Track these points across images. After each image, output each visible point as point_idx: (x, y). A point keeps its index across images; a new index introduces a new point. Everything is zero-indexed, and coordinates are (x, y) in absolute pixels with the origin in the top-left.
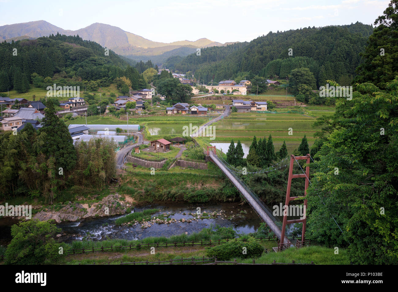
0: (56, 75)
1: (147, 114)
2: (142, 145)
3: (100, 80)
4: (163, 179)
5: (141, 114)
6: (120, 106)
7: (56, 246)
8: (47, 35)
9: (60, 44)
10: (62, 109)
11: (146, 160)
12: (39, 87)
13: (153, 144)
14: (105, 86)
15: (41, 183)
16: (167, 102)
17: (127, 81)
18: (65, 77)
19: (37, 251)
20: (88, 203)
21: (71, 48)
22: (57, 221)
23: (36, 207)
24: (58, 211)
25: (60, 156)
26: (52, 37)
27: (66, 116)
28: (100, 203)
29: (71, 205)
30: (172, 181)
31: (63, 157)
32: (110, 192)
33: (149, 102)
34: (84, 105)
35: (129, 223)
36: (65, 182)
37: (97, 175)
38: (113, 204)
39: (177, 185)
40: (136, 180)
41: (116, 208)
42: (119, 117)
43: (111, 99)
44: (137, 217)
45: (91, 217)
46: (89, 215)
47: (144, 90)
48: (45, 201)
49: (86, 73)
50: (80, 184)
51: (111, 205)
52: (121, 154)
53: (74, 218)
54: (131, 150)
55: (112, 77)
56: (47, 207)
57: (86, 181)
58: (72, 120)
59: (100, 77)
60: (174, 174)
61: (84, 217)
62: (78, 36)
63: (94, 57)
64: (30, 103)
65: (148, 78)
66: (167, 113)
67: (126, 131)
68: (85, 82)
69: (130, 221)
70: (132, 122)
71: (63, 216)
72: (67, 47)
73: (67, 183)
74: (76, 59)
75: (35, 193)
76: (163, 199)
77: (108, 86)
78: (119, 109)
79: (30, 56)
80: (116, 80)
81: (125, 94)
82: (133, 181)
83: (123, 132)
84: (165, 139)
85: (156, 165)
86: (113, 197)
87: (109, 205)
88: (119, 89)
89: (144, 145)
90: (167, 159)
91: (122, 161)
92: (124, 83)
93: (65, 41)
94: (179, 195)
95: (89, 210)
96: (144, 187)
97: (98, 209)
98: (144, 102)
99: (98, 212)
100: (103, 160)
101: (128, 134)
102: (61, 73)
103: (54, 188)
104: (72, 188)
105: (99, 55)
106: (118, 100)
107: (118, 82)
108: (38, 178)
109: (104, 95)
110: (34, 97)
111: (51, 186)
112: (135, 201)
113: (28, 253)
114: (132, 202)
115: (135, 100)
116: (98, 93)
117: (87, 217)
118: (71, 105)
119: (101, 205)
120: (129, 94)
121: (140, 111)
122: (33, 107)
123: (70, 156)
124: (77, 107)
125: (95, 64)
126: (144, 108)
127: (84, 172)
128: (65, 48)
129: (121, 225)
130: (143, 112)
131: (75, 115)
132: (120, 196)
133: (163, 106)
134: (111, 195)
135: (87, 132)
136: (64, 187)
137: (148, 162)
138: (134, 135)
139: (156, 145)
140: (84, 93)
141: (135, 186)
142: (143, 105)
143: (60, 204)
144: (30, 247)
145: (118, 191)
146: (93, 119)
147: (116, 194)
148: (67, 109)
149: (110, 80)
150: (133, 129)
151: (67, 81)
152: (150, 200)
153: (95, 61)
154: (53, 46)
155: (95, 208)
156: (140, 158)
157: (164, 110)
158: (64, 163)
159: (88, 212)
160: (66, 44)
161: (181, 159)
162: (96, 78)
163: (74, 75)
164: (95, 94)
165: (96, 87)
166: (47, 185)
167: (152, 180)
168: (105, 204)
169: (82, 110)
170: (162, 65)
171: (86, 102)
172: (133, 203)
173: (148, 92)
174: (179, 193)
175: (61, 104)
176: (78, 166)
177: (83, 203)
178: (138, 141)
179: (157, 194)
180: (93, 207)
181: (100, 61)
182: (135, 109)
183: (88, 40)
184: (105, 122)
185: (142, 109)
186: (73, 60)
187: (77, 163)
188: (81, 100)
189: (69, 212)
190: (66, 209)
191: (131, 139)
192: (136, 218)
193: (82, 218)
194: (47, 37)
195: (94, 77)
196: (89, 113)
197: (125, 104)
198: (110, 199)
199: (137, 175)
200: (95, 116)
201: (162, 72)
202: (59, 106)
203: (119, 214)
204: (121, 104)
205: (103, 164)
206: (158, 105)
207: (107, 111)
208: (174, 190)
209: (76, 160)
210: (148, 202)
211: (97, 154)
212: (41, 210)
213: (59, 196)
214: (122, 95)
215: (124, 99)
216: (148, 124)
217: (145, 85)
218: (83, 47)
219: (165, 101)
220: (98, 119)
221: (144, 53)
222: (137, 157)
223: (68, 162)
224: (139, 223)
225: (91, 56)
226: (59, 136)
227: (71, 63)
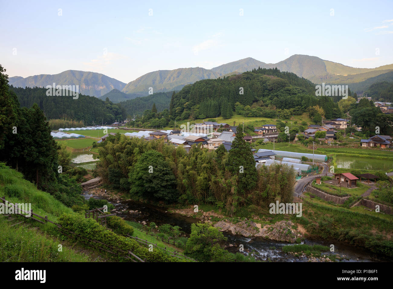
0: (255, 104)
1: (337, 145)
2: (325, 176)
3: (293, 109)
4: (342, 216)
5: (331, 145)
6: (310, 135)
7: (219, 250)
8: (250, 70)
9: (260, 77)
10: (256, 134)
11: (326, 192)
12: (240, 114)
13: (337, 177)
14: (298, 115)
15: (226, 196)
16: (364, 134)
17: (320, 110)
18: (262, 106)
19: (205, 250)
20: (261, 224)
21: (269, 80)
22: (233, 232)
23: (219, 216)
24: (235, 224)
25: (243, 175)
26: (254, 71)
27: (258, 141)
28: (272, 226)
29: (246, 222)
30: (353, 221)
31: (245, 177)
32: (284, 218)
33: (342, 133)
34: (276, 132)
35: (296, 253)
36: (245, 200)
37: (274, 199)
38: (284, 230)
39: (359, 227)
40: (312, 211)
41: (287, 235)
42: (308, 146)
43: (303, 128)
44: (306, 249)
45: (262, 237)
46: (260, 234)
47: (338, 119)
48: (227, 213)
49: (281, 102)
50: (258, 204)
51: (282, 230)
52: (302, 183)
53: (247, 234)
54: (312, 180)
55: (305, 106)
56: (227, 218)
57: (263, 202)
58: (262, 145)
59: (293, 106)
60: (356, 214)
61: (256, 235)
62: (276, 68)
63: (289, 87)
64: (231, 127)
65: (343, 107)
66: (361, 145)
67: (311, 161)
68: (279, 110)
69: (297, 252)
70: (319, 151)
71: (238, 230)
72: (266, 79)
73: (246, 201)
74: (273, 90)
75: (220, 204)
76: (339, 239)
77: (300, 114)
78: (308, 138)
79: (235, 88)
80: (309, 109)
81: (317, 123)
82: (309, 211)
83: (309, 161)
84: (352, 173)
85: (336, 200)
86: (286, 223)
87: (280, 231)
88: (311, 118)
89: (328, 176)
90: (350, 195)
91: (301, 190)
92: (316, 111)
93: (265, 74)
94: (359, 239)
95: (261, 230)
96: (319, 221)
97: (269, 232)
98: (335, 133)
99: (268, 234)
100: (281, 186)
101: (313, 163)
102: (259, 102)
103: (235, 203)
104: (250, 206)
105: (295, 85)
106: (308, 128)
107: (311, 111)
108: (224, 192)
109: (296, 123)
110: (235, 122)
111: (233, 200)
112: (307, 233)
113: (199, 249)
114: (303, 233)
115: (326, 129)
116: (291, 121)
117: (258, 236)
118: (264, 131)
119: (272, 228)
120: (321, 123)
121: (331, 141)
122: (233, 132)
123: (251, 177)
124: (269, 133)
125: (289, 94)
126: (335, 138)
127: (262, 193)
128: (264, 80)
129: (287, 253)
130: (333, 143)
131: (266, 140)
132: (293, 224)
133: (359, 137)
134: (284, 221)
135: (274, 157)
136: (243, 204)
137: (328, 195)
138: (319, 166)
139: (340, 179)
140: (277, 121)
141: (310, 217)
142: (335, 135)
143: (237, 218)
144: (201, 244)
145: (292, 219)
146: (282, 146)
147: (289, 222)
148: (260, 135)
149: (302, 109)
150: (319, 159)
151: (262, 110)
152: (323, 235)
153: (290, 91)
154: (254, 78)
155: (266, 229)
156: (320, 189)
157: (358, 141)
158: (246, 182)
159: (259, 232)
160: (264, 76)
161: (368, 199)
162: (289, 107)
163: (270, 104)
164: (287, 122)
165: (288, 116)
166: (229, 199)
167: (328, 215)
168: (276, 228)
169: (273, 136)
170: (364, 93)
171: (278, 129)
172: (305, 234)
173: (342, 122)
174: (359, 237)
175: (256, 130)
176: (257, 187)
177: (257, 222)
178: (322, 173)
179: (333, 232)
180: (265, 228)
181: (295, 90)
182: (324, 139)
183: (286, 72)
184: (293, 149)
185: (332, 139)
186: (269, 90)
187: (257, 184)
188: (273, 127)
189: (244, 228)
190: (242, 224)
191: (315, 168)
192: (304, 251)
193: (253, 236)
194: (250, 71)
195: (287, 106)
196: (279, 139)
197: (315, 133)
198: (282, 224)
199: (313, 206)
200: (284, 143)
201: (361, 100)
202: (254, 131)
203: (288, 241)
204: (310, 133)
205: (280, 189)
206: (351, 136)
207: (296, 139)
208: (353, 232)
209: (257, 181)
210: (321, 237)
211: (276, 179)
212: (223, 220)
213: (239, 211)
214: (314, 124)
215: (316, 128)
216: (337, 156)
217: (340, 114)
218: (279, 78)
219: (361, 132)
220: (286, 146)
221: (344, 80)
222: (317, 189)
223: (249, 182)
224: (307, 256)
225: (286, 86)
226: (244, 158)
227: (268, 94)
